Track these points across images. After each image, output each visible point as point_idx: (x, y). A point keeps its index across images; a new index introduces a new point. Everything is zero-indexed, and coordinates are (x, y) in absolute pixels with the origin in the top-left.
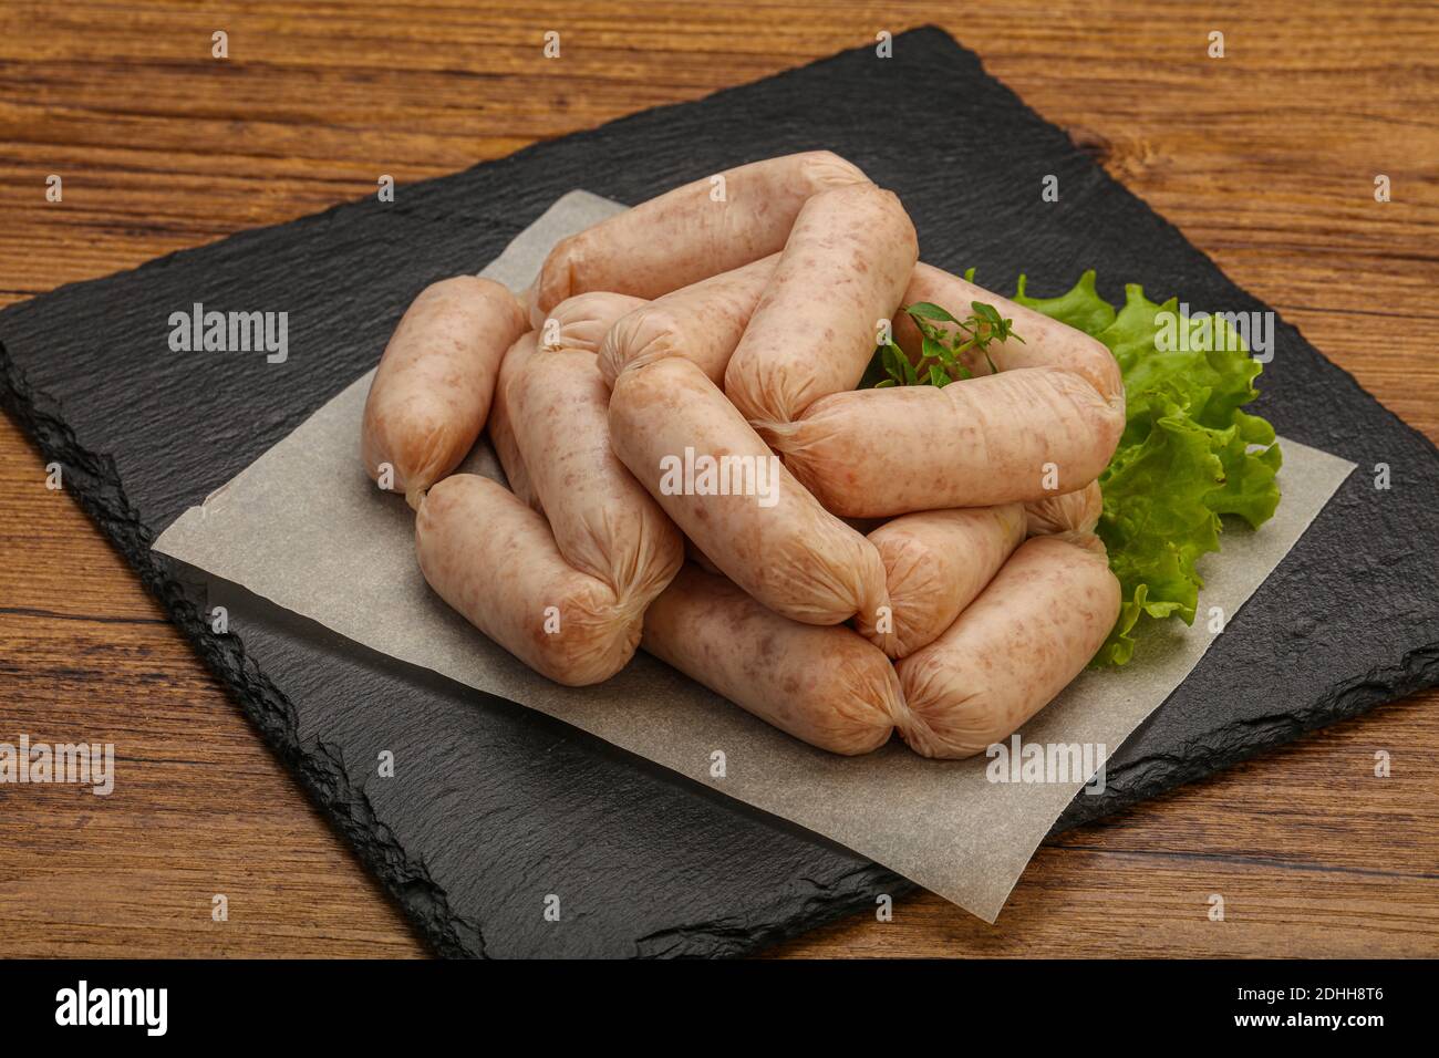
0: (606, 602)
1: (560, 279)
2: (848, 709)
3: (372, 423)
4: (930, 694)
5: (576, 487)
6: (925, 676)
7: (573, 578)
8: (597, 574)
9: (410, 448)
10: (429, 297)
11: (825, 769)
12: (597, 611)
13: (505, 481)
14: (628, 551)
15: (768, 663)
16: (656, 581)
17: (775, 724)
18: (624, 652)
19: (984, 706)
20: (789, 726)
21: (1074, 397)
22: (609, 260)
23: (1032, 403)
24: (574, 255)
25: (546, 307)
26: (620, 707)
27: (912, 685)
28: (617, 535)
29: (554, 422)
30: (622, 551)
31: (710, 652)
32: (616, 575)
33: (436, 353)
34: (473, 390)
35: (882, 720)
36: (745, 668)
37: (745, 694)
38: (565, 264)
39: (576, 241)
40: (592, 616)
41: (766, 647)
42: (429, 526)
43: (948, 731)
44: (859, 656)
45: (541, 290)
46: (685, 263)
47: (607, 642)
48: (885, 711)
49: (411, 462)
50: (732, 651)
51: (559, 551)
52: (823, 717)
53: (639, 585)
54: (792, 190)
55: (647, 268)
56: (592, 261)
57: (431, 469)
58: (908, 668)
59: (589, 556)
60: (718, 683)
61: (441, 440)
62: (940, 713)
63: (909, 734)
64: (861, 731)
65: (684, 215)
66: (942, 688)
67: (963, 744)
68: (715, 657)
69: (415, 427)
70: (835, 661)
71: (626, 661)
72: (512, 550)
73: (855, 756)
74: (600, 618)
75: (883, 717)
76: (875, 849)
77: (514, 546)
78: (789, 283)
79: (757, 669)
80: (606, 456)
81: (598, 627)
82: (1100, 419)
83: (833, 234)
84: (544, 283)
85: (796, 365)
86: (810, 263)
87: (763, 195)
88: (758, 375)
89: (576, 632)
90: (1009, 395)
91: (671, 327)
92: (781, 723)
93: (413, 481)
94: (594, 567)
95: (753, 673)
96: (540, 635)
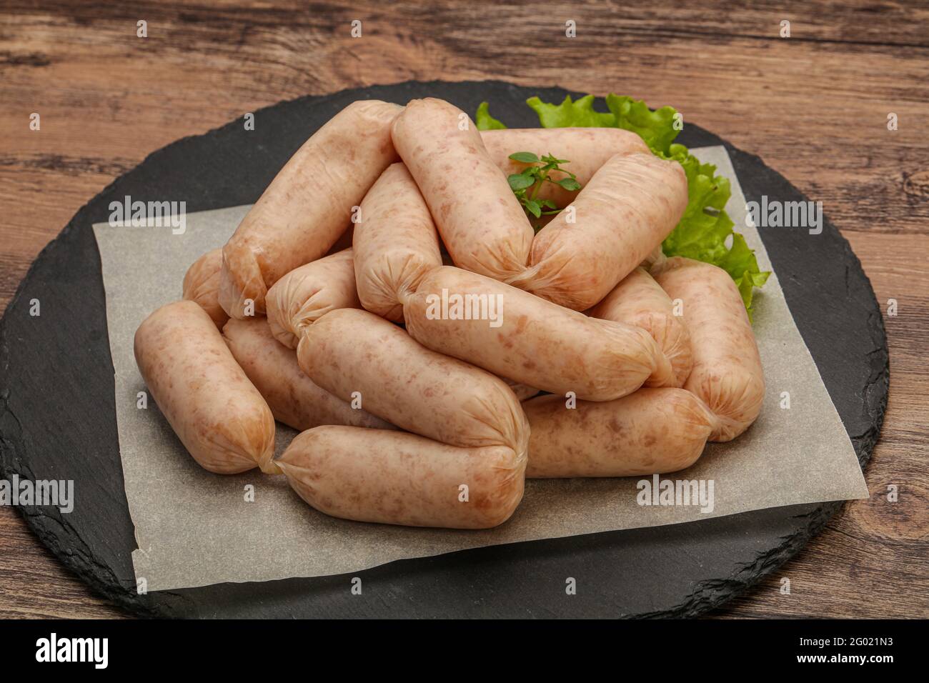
1: (256, 271)
2: (694, 436)
4: (726, 398)
6: (716, 389)
8: (493, 443)
15: (623, 435)
22: (279, 241)
24: (255, 250)
28: (496, 408)
30: (505, 418)
31: (573, 451)
33: (210, 364)
35: (708, 431)
36: (606, 447)
37: (609, 463)
38: (254, 259)
39: (246, 241)
40: (510, 471)
41: (615, 427)
42: (315, 477)
46: (325, 217)
50: (591, 442)
54: (366, 132)
55: (305, 232)
56: (268, 247)
59: (481, 434)
60: (583, 469)
62: (735, 407)
65: (303, 187)
66: (731, 389)
68: (578, 452)
72: (410, 460)
75: (708, 429)
77: (409, 456)
78: (449, 188)
79: (617, 443)
80: (440, 364)
81: (516, 476)
82: (677, 170)
83: (438, 142)
84: (244, 279)
85: (509, 232)
86: (448, 168)
87: (347, 149)
88: (491, 253)
89: (507, 487)
90: (626, 182)
91: (410, 252)
92: (643, 471)
93: (263, 457)
94: (488, 439)
95: (614, 448)
96: (481, 502)
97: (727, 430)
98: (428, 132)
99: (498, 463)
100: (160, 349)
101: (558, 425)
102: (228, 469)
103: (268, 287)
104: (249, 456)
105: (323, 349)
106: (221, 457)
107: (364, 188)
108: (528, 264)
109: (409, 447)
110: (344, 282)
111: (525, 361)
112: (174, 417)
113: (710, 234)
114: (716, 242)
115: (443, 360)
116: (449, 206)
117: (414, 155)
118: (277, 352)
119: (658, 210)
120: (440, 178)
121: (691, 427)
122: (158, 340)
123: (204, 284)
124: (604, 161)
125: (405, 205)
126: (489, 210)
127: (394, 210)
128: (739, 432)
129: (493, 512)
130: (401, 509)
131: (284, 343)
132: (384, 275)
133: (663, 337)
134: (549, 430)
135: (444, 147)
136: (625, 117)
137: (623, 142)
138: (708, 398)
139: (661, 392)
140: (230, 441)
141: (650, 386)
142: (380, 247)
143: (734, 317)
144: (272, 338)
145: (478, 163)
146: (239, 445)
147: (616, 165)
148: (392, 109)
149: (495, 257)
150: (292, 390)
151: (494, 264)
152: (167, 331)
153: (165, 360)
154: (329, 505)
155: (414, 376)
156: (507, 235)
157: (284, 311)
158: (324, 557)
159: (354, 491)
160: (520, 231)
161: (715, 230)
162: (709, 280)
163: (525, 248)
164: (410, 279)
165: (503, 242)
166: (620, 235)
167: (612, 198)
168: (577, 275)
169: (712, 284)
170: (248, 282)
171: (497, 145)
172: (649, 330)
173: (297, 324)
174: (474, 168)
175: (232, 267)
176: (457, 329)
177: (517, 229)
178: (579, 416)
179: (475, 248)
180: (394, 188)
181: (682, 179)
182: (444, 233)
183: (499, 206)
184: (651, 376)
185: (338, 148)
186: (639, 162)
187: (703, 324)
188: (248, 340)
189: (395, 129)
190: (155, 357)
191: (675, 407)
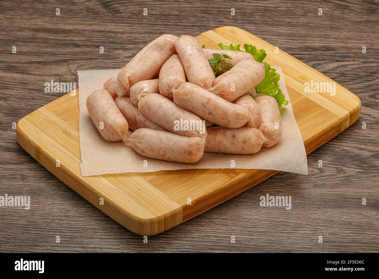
0: (201, 141)
1: (127, 81)
2: (258, 142)
4: (269, 133)
6: (266, 130)
8: (196, 136)
12: (200, 143)
15: (236, 139)
17: (239, 153)
20: (244, 152)
22: (136, 73)
24: (128, 75)
31: (220, 143)
33: (110, 107)
36: (231, 143)
38: (127, 77)
39: (125, 72)
40: (200, 145)
41: (234, 136)
42: (140, 143)
46: (151, 68)
50: (226, 141)
52: (253, 146)
53: (205, 134)
54: (167, 43)
55: (144, 71)
56: (132, 74)
58: (261, 128)
59: (193, 133)
62: (272, 136)
65: (145, 58)
66: (271, 130)
68: (222, 143)
70: (251, 133)
75: (263, 141)
76: (278, 168)
78: (191, 61)
79: (234, 142)
81: (201, 147)
84: (123, 83)
85: (207, 75)
86: (191, 55)
87: (159, 47)
88: (201, 81)
89: (198, 149)
90: (245, 66)
91: (177, 77)
93: (124, 136)
94: (194, 135)
96: (190, 153)
97: (269, 143)
98: (186, 44)
99: (196, 141)
100: (95, 102)
101: (216, 134)
102: (113, 140)
103: (131, 87)
104: (120, 136)
105: (147, 103)
106: (111, 136)
107: (164, 61)
108: (212, 86)
109: (170, 135)
110: (155, 86)
111: (209, 112)
112: (97, 123)
113: (272, 89)
114: (273, 91)
115: (183, 110)
116: (190, 66)
117: (181, 50)
118: (131, 106)
119: (255, 76)
120: (188, 58)
121: (257, 139)
122: (95, 100)
123: (110, 86)
124: (240, 61)
125: (176, 65)
126: (202, 68)
127: (173, 66)
128: (273, 145)
129: (193, 157)
130: (165, 154)
131: (134, 103)
132: (168, 84)
133: (252, 111)
134: (214, 136)
136: (249, 51)
137: (246, 56)
138: (264, 132)
139: (249, 128)
140: (114, 131)
141: (247, 126)
142: (167, 76)
143: (275, 111)
144: (131, 102)
146: (117, 132)
147: (243, 62)
148: (176, 38)
149: (202, 82)
150: (135, 118)
151: (202, 84)
152: (97, 97)
153: (96, 106)
154: (143, 152)
155: (173, 114)
156: (207, 76)
157: (135, 93)
159: (151, 148)
160: (211, 76)
161: (273, 88)
162: (269, 99)
163: (212, 81)
164: (176, 85)
165: (205, 78)
167: (241, 71)
168: (227, 91)
169: (270, 101)
170: (124, 84)
171: (207, 53)
172: (248, 109)
173: (139, 97)
174: (199, 56)
175: (120, 80)
176: (189, 100)
178: (223, 133)
179: (196, 79)
180: (174, 61)
181: (264, 68)
182: (187, 74)
183: (205, 68)
184: (248, 123)
185: (157, 47)
186: (250, 62)
187: (265, 111)
188: (123, 103)
189: (176, 43)
190: (93, 105)
191: (253, 133)
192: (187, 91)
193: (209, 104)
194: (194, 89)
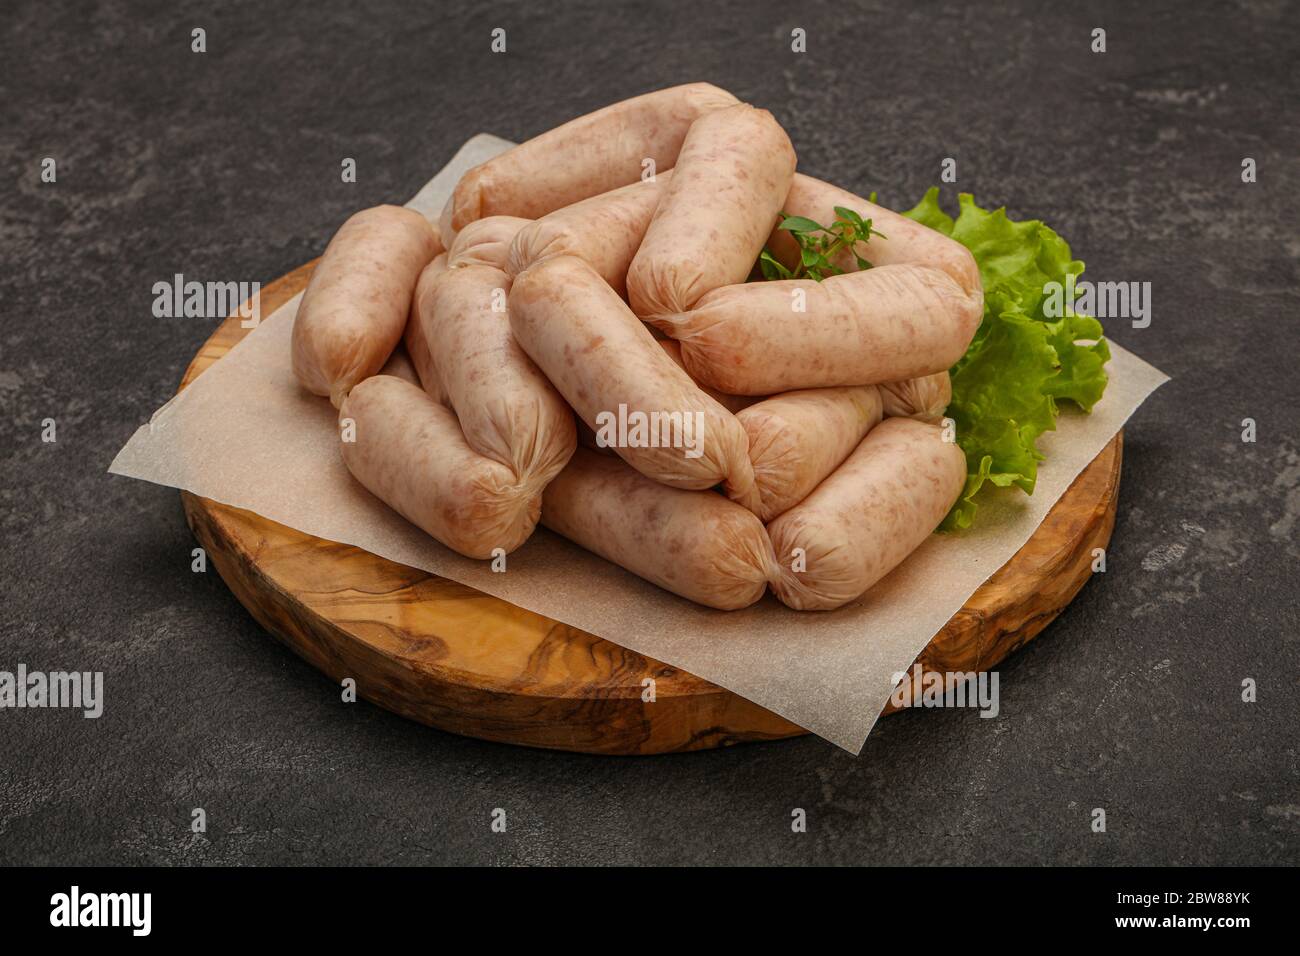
0: (507, 483)
1: (473, 201)
2: (726, 566)
3: (301, 334)
5: (481, 381)
7: (477, 462)
8: (499, 458)
9: (334, 356)
10: (353, 224)
11: (707, 622)
12: (499, 491)
13: (418, 382)
14: (526, 437)
15: (654, 528)
16: (552, 463)
17: (661, 584)
18: (525, 528)
19: (845, 558)
20: (674, 586)
21: (937, 290)
22: (516, 184)
23: (899, 293)
24: (485, 180)
25: (457, 226)
26: (522, 576)
27: (781, 544)
28: (517, 422)
29: (461, 327)
30: (521, 436)
31: (603, 521)
32: (516, 459)
33: (358, 272)
34: (392, 305)
35: (756, 576)
36: (634, 534)
37: (636, 560)
38: (477, 189)
39: (484, 169)
40: (495, 495)
41: (652, 514)
43: (815, 583)
44: (734, 518)
45: (454, 212)
47: (509, 518)
48: (760, 569)
49: (336, 367)
50: (622, 520)
51: (465, 440)
52: (703, 574)
53: (537, 467)
54: (679, 115)
56: (501, 185)
57: (352, 374)
58: (777, 526)
59: (491, 443)
60: (611, 551)
61: (361, 349)
63: (780, 589)
64: (738, 586)
65: (581, 142)
67: (829, 595)
68: (607, 525)
69: (338, 337)
70: (713, 523)
71: (528, 535)
72: (423, 440)
73: (733, 611)
74: (502, 496)
75: (758, 573)
76: (752, 690)
77: (425, 436)
78: (678, 195)
79: (644, 534)
80: (507, 355)
81: (500, 505)
82: (960, 308)
83: (715, 149)
84: (457, 206)
86: (696, 176)
90: (879, 287)
91: (566, 231)
92: (667, 583)
94: (496, 452)
95: (641, 538)
96: (449, 514)
98: (715, 135)
99: (482, 479)
108: (687, 309)
111: (580, 387)
117: (685, 150)
120: (682, 182)
121: (727, 554)
126: (691, 232)
127: (618, 198)
129: (462, 534)
133: (765, 446)
135: (713, 156)
137: (941, 257)
145: (731, 188)
149: (654, 282)
151: (650, 289)
156: (679, 264)
158: (301, 507)
160: (700, 269)
163: (695, 288)
165: (670, 269)
166: (806, 329)
170: (458, 211)
174: (721, 190)
177: (698, 265)
178: (629, 488)
179: (644, 261)
183: (705, 236)
184: (725, 482)
185: (645, 119)
192: (540, 284)
193: (585, 356)
194: (566, 286)
